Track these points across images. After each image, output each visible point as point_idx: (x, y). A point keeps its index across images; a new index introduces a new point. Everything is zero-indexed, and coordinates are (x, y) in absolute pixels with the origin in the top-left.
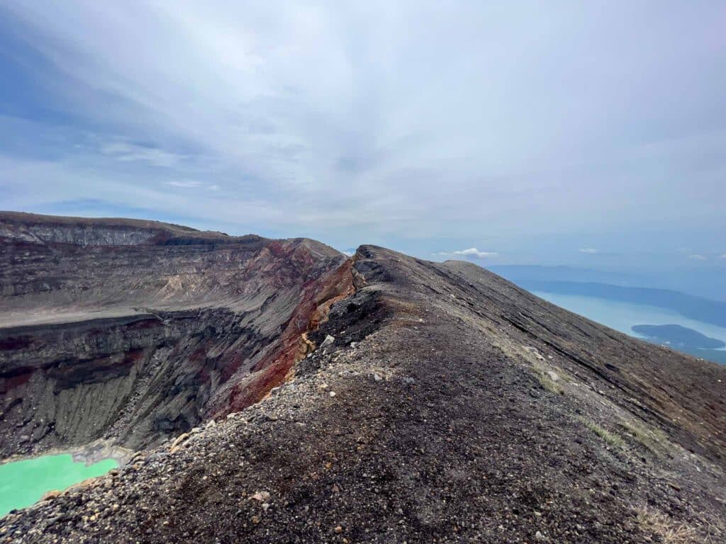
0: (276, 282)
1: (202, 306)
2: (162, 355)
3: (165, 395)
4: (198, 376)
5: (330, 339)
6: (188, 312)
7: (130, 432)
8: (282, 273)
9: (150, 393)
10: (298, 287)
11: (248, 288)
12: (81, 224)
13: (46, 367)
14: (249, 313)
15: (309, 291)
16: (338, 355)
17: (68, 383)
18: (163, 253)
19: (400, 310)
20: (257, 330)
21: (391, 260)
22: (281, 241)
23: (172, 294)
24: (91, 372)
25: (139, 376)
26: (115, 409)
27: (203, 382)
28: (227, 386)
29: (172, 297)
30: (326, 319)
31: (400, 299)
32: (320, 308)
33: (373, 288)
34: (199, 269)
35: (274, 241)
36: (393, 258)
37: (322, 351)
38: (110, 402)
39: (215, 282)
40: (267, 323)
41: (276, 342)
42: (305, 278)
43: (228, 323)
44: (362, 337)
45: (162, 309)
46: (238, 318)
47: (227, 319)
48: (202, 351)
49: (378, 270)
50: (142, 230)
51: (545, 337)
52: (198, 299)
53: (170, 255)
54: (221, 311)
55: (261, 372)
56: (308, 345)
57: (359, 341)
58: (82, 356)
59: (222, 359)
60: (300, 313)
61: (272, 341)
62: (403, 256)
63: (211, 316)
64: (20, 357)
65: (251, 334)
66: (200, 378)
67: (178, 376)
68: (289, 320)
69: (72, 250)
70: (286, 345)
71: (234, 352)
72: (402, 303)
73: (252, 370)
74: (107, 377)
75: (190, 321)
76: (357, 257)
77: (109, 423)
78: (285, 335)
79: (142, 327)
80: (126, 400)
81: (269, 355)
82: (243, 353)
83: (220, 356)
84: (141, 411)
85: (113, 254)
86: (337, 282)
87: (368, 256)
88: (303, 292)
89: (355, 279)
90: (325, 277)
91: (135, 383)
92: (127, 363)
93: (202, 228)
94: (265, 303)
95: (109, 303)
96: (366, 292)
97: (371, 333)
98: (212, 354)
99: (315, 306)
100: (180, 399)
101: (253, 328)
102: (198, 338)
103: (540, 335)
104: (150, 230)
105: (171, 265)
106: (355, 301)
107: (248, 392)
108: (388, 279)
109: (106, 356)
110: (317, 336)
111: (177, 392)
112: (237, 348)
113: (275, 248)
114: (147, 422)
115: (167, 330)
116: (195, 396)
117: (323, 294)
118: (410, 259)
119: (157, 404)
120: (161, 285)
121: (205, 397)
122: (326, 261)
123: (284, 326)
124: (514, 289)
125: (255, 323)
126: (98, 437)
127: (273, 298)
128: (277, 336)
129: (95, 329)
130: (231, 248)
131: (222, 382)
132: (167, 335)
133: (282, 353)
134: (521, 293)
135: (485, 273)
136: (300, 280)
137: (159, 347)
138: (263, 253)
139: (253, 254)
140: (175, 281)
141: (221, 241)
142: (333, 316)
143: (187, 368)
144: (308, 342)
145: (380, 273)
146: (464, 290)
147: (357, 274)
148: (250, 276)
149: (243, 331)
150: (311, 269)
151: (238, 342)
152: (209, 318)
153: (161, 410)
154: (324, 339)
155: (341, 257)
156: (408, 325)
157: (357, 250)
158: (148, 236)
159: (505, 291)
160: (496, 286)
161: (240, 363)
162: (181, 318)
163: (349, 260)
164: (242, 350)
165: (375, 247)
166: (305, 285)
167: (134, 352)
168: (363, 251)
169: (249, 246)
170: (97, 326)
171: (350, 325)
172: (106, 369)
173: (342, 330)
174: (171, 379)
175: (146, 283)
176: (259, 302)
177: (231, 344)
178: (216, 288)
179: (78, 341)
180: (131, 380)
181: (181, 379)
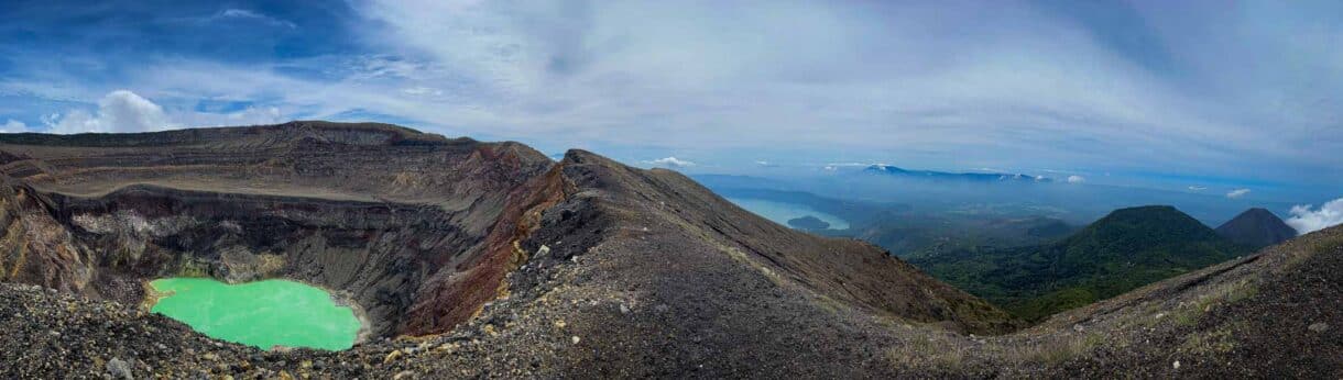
0: (484, 185)
1: (419, 201)
2: (389, 237)
3: (387, 273)
4: (412, 263)
5: (545, 249)
6: (409, 205)
7: (362, 293)
8: (491, 177)
9: (377, 267)
10: (504, 191)
11: (459, 188)
12: (348, 128)
13: (323, 228)
14: (458, 212)
15: (516, 196)
16: (558, 270)
17: (333, 243)
18: (395, 152)
19: (620, 217)
20: (464, 229)
21: (601, 166)
22: (492, 144)
23: (399, 189)
24: (345, 239)
25: (372, 250)
26: (355, 271)
27: (415, 269)
28: (434, 279)
29: (399, 192)
30: (537, 227)
31: (619, 206)
32: (528, 213)
33: (588, 194)
34: (420, 168)
35: (486, 144)
36: (603, 164)
37: (538, 263)
38: (353, 265)
39: (432, 182)
40: (473, 224)
41: (481, 244)
42: (512, 181)
43: (439, 220)
44: (584, 251)
45: (391, 200)
46: (449, 216)
47: (439, 216)
48: (417, 242)
49: (589, 176)
50: (384, 132)
51: (737, 237)
52: (418, 194)
53: (399, 154)
54: (434, 207)
55: (466, 273)
56: (520, 255)
57: (581, 254)
58: (341, 226)
59: (432, 251)
60: (507, 216)
61: (477, 242)
62: (613, 162)
63: (426, 211)
64: (313, 218)
65: (458, 232)
66: (413, 265)
67: (398, 258)
68: (495, 224)
69: (343, 147)
70: (491, 249)
71: (442, 247)
72: (623, 211)
73: (458, 268)
74: (353, 246)
75: (410, 213)
76: (565, 161)
77: (351, 280)
78: (491, 238)
79: (377, 212)
80: (362, 268)
81: (474, 255)
82: (451, 250)
83: (431, 249)
84: (370, 280)
85: (364, 153)
86: (545, 188)
87: (577, 161)
88: (509, 197)
89: (565, 184)
90: (531, 182)
91: (369, 255)
92: (365, 238)
93: (425, 130)
94: (474, 205)
95: (359, 190)
96: (580, 198)
97: (594, 244)
98: (425, 245)
99: (522, 211)
100: (397, 279)
101: (460, 227)
102: (415, 229)
103: (733, 235)
104: (388, 133)
105: (400, 164)
106: (569, 208)
107: (454, 291)
108: (601, 185)
109: (354, 230)
110: (530, 245)
111: (396, 272)
112: (445, 244)
113: (485, 150)
114: (374, 290)
115: (393, 218)
116: (408, 280)
117: (531, 199)
118: (619, 165)
119: (381, 277)
120: (392, 180)
121: (416, 283)
122: (533, 166)
123: (490, 230)
124: (712, 195)
125: (463, 223)
126: (344, 288)
127: (480, 200)
128: (481, 238)
129: (350, 208)
130: (448, 150)
131: (431, 273)
132: (393, 222)
133: (488, 256)
134: (718, 199)
135: (688, 181)
136: (507, 183)
137: (387, 231)
138: (474, 156)
139: (465, 157)
140: (401, 177)
141: (440, 143)
142: (544, 223)
143: (405, 254)
144: (520, 251)
145: (592, 178)
146: (669, 197)
147: (567, 179)
148: (461, 178)
149: (451, 229)
150: (518, 174)
151: (447, 239)
152: (425, 213)
153: (383, 284)
154: (537, 249)
155: (548, 162)
156: (635, 235)
157: (566, 154)
158: (386, 137)
159: (705, 198)
160: (697, 194)
161: (446, 259)
162: (404, 210)
163: (558, 165)
164: (449, 246)
165: (585, 152)
166: (513, 190)
167: (371, 230)
168: (573, 155)
169: (464, 148)
170: (351, 206)
171: (566, 234)
172: (352, 240)
173: (557, 239)
174: (392, 259)
175: (383, 177)
176: (467, 203)
177: (441, 239)
178: (432, 186)
179: (340, 214)
180: (366, 252)
181: (400, 261)
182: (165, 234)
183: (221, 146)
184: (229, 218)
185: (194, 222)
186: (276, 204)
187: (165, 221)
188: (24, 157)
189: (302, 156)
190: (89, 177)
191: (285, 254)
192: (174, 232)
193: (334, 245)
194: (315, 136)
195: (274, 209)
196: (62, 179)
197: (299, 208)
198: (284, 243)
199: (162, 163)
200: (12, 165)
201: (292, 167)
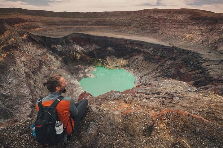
1: (193, 50)
2: (169, 62)
3: (163, 75)
6: (185, 51)
9: (160, 72)
13: (144, 53)
18: (191, 24)
20: (209, 71)
24: (151, 59)
25: (160, 65)
26: (151, 71)
34: (202, 33)
38: (151, 69)
39: (207, 40)
46: (203, 61)
47: (198, 59)
53: (193, 25)
58: (151, 54)
59: (184, 75)
63: (193, 55)
67: (169, 71)
69: (165, 20)
71: (190, 75)
74: (153, 62)
75: (184, 54)
77: (148, 74)
80: (154, 70)
82: (193, 78)
83: (184, 73)
84: (155, 75)
85: (174, 23)
91: (158, 67)
92: (159, 60)
98: (182, 71)
101: (207, 69)
109: (155, 56)
111: (166, 76)
114: (155, 79)
115: (175, 54)
119: (160, 76)
120: (183, 37)
129: (156, 47)
132: (174, 56)
137: (170, 59)
140: (189, 36)
143: (173, 71)
149: (201, 68)
151: (195, 72)
152: (191, 56)
158: (189, 16)
164: (194, 76)
167: (162, 57)
172: (154, 59)
174: (166, 71)
175: (179, 35)
177: (192, 71)
178: (206, 43)
179: (151, 49)
180: (158, 65)
181: (169, 73)
182: (87, 51)
183: (114, 19)
184: (110, 47)
185: (98, 47)
186: (128, 43)
187: (87, 47)
188: (30, 21)
189: (145, 24)
190: (63, 30)
191: (128, 60)
192: (91, 50)
193: (146, 60)
194: (153, 16)
195: (127, 44)
196: (49, 30)
197: (136, 44)
198: (128, 56)
199: (92, 25)
200: (23, 24)
201: (140, 29)
